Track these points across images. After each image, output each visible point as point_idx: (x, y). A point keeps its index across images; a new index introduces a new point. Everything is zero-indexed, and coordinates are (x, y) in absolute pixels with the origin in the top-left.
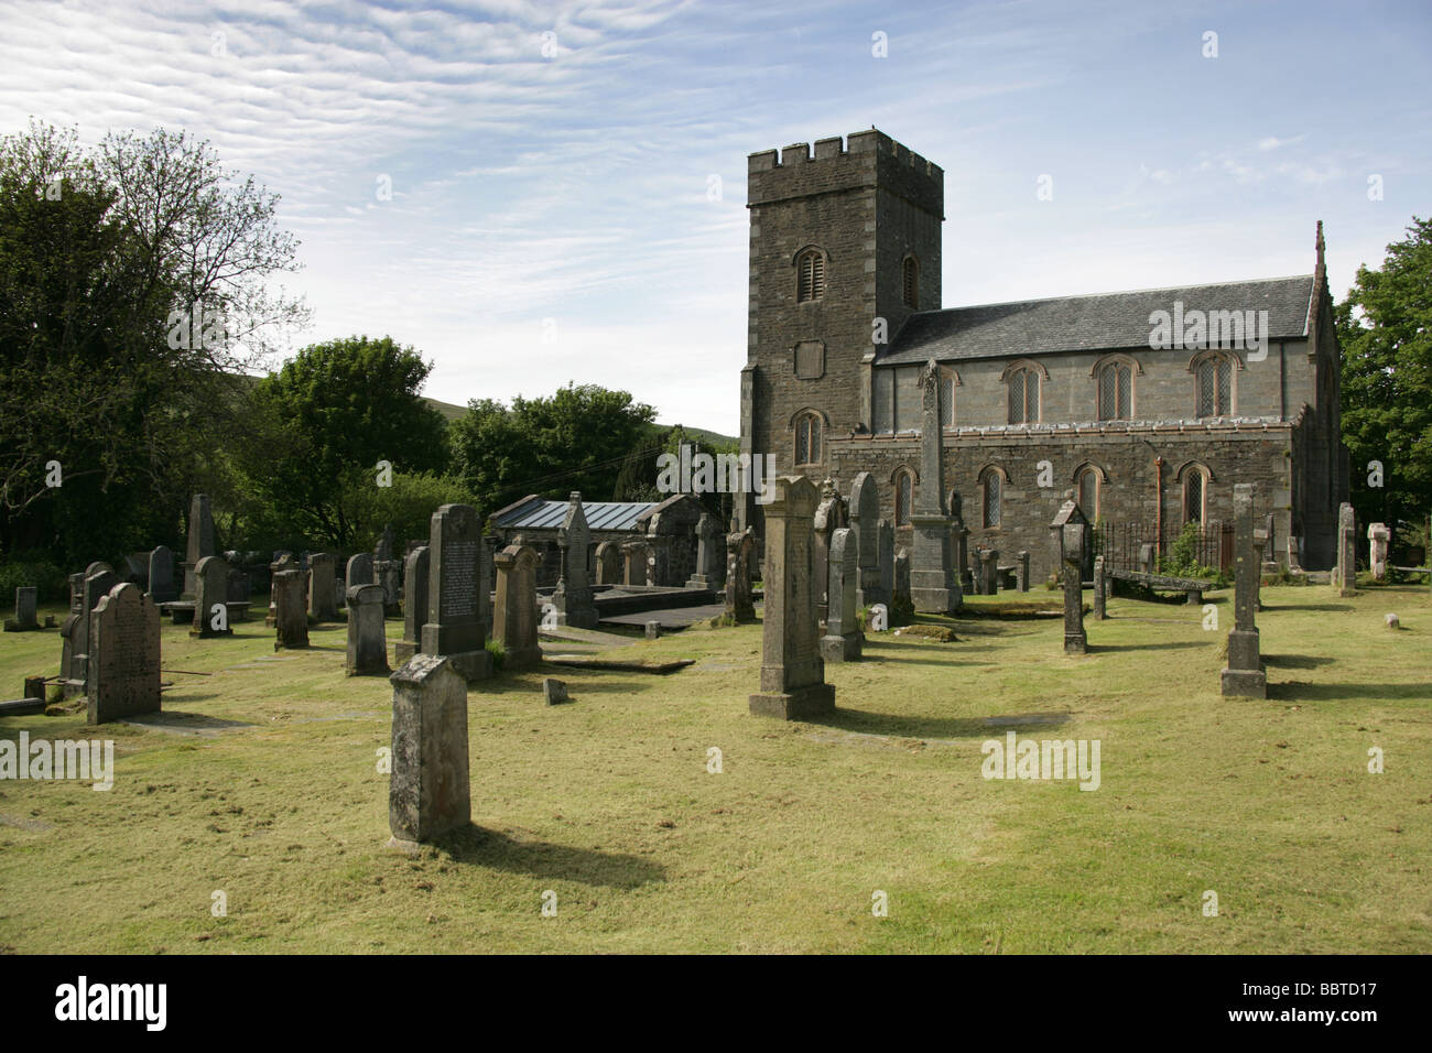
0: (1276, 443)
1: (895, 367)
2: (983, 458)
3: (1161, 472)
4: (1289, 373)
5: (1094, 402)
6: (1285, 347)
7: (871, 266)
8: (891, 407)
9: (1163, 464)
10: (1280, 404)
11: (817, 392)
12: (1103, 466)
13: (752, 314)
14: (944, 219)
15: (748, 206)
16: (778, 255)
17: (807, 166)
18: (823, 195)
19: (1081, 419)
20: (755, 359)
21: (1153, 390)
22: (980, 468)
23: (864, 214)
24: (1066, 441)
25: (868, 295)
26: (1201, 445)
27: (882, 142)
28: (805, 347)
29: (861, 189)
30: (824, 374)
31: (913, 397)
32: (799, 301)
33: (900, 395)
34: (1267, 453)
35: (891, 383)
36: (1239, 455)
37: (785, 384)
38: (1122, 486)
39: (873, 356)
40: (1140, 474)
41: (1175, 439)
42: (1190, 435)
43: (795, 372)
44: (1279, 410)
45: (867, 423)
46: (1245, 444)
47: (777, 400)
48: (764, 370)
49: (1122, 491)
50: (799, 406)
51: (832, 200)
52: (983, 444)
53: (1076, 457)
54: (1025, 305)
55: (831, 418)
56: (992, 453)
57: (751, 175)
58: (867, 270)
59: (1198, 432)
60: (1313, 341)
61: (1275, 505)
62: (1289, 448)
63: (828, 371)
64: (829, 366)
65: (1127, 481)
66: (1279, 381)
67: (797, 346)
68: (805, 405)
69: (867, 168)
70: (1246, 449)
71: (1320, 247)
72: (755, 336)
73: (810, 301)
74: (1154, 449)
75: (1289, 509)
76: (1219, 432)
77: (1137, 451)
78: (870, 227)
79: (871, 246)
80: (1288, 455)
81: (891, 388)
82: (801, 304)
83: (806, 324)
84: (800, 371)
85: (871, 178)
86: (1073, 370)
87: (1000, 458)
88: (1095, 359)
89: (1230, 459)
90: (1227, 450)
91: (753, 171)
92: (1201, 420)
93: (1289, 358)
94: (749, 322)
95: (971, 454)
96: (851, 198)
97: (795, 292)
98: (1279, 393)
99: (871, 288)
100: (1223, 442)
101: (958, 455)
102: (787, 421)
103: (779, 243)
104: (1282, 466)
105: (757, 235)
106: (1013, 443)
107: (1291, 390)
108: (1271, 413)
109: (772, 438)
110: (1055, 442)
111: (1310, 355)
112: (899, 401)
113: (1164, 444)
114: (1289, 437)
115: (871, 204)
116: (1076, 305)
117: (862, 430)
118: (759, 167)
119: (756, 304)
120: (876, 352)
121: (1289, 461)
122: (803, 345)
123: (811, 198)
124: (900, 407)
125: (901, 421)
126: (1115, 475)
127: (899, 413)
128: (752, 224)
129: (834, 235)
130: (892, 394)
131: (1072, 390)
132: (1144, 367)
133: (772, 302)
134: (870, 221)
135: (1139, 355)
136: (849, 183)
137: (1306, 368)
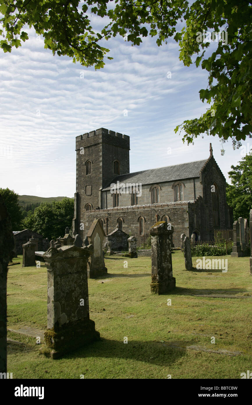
0: (184, 208)
1: (106, 191)
2: (118, 216)
3: (157, 219)
4: (196, 187)
5: (150, 198)
6: (195, 180)
7: (101, 164)
8: (106, 202)
9: (158, 216)
10: (194, 197)
11: (90, 199)
12: (144, 217)
13: (77, 178)
14: (130, 150)
15: (76, 150)
16: (82, 163)
17: (88, 139)
18: (91, 146)
19: (147, 203)
20: (77, 190)
21: (164, 194)
22: (118, 218)
23: (99, 150)
24: (136, 210)
25: (101, 172)
26: (167, 210)
27: (104, 131)
28: (88, 187)
29: (99, 144)
30: (92, 194)
31: (110, 199)
32: (87, 174)
33: (108, 199)
34: (182, 211)
35: (106, 196)
36: (176, 213)
37: (83, 197)
38: (149, 223)
39: (102, 188)
40: (153, 219)
41: (161, 208)
42: (164, 207)
43: (86, 194)
44: (194, 198)
45: (100, 207)
46: (177, 209)
47: (82, 201)
48: (79, 193)
49: (149, 224)
50: (87, 203)
51: (93, 147)
52: (118, 212)
53: (138, 214)
54: (141, 173)
55: (93, 206)
56: (120, 214)
57: (76, 142)
58: (100, 165)
59: (166, 206)
60: (201, 178)
61: (185, 227)
62: (188, 210)
63: (92, 193)
64: (93, 192)
65: (150, 221)
66: (194, 190)
67: (86, 187)
68: (88, 202)
69: (100, 138)
70: (177, 210)
71: (211, 150)
72: (78, 184)
73: (89, 175)
74: (156, 211)
75: (188, 228)
76: (171, 206)
77: (152, 212)
78: (101, 154)
79: (101, 159)
80: (187, 212)
81: (106, 197)
82: (87, 175)
83: (88, 181)
84: (87, 193)
85: (101, 141)
86: (145, 190)
87: (122, 215)
88: (150, 186)
89: (174, 214)
90: (173, 211)
92: (175, 202)
93: (196, 183)
94: (76, 181)
95: (115, 215)
96: (97, 146)
97: (86, 172)
98: (194, 193)
99: (101, 170)
100: (172, 209)
101: (113, 215)
102: (84, 207)
103: (82, 159)
104: (186, 215)
105: (78, 158)
106: (124, 211)
107: (196, 192)
108: (192, 199)
109: (81, 211)
110: (134, 211)
111: (200, 182)
112: (107, 200)
113: (158, 210)
114: (188, 207)
115: (101, 147)
116: (152, 171)
117: (99, 208)
118: (78, 140)
119: (78, 176)
120: (102, 187)
121: (188, 214)
122: (87, 186)
123: (88, 147)
124: (108, 202)
125: (108, 206)
126: (147, 219)
127: (108, 203)
128: (77, 155)
129: (93, 156)
130: (106, 198)
131: (145, 195)
132: (161, 188)
133: (81, 175)
134: (101, 152)
135: (160, 185)
136: (96, 142)
137: (200, 186)
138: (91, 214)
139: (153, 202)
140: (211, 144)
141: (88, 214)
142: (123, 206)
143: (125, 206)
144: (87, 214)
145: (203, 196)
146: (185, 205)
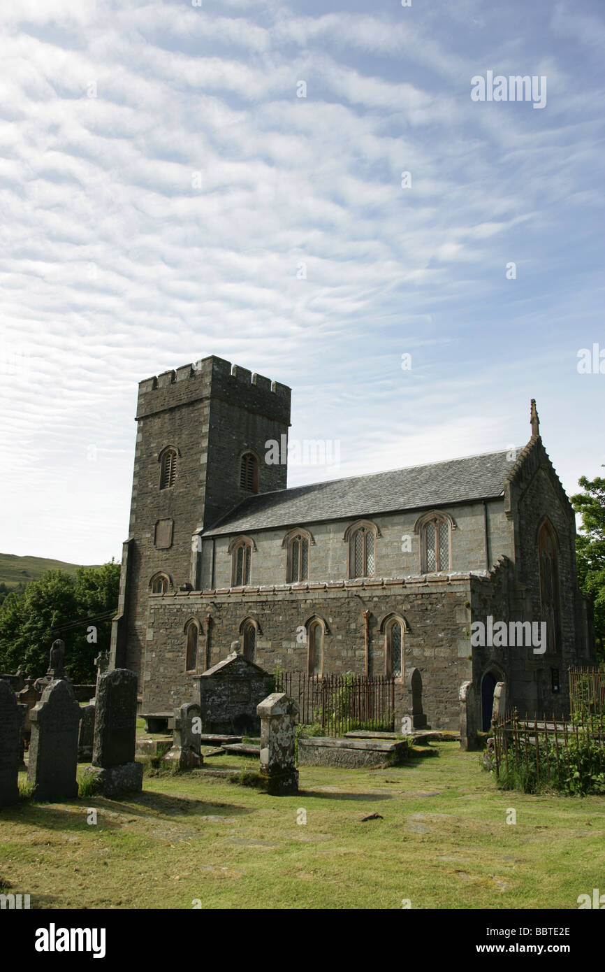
0: (458, 594)
1: (214, 538)
2: (244, 612)
3: (369, 623)
4: (492, 530)
5: (346, 562)
6: (488, 507)
7: (204, 459)
8: (211, 570)
9: (370, 617)
10: (485, 558)
11: (167, 559)
12: (326, 619)
13: (134, 499)
14: (291, 425)
15: (136, 419)
16: (151, 454)
17: (172, 386)
18: (179, 407)
19: (336, 577)
20: (133, 534)
21: (389, 550)
22: (242, 619)
23: (202, 419)
24: (301, 597)
25: (201, 481)
26: (399, 598)
27: (218, 364)
28: (162, 524)
29: (201, 400)
30: (172, 545)
31: (225, 562)
32: (161, 489)
33: (217, 560)
34: (451, 604)
35: (212, 551)
36: (429, 607)
37: (148, 553)
38: (340, 637)
39: (201, 529)
40: (353, 626)
41: (379, 593)
42: (390, 589)
43: (155, 544)
44: (485, 564)
45: (193, 583)
46: (434, 596)
47: (143, 566)
48: (138, 542)
49: (339, 641)
50: (156, 570)
51: (184, 411)
52: (245, 599)
53: (306, 610)
54: (320, 487)
55: (174, 580)
56: (250, 607)
57: (140, 396)
58: (201, 462)
59: (397, 586)
60: (508, 499)
61: (459, 655)
62: (469, 600)
63: (174, 543)
64: (175, 538)
65: (343, 632)
66: (484, 537)
67: (157, 523)
68: (160, 569)
69: (206, 385)
70: (434, 601)
71: (535, 421)
72: (134, 516)
73: (168, 489)
74: (364, 602)
75: (470, 658)
76: (413, 585)
77: (352, 604)
78: (205, 429)
79: (205, 443)
80: (468, 606)
81: (212, 556)
82: (162, 491)
83: (163, 506)
84: (158, 542)
85: (207, 392)
86: (332, 535)
87: (255, 612)
88: (346, 525)
89: (422, 610)
90: (420, 602)
91: (141, 393)
93: (491, 516)
94: (132, 506)
95: (236, 609)
96: (195, 408)
97: (159, 483)
98: (484, 548)
99: (203, 476)
100: (416, 595)
101: (228, 609)
102: (148, 581)
103: (152, 445)
104: (464, 618)
105: (140, 440)
106: (264, 599)
107: (494, 545)
108: (479, 567)
109: (139, 597)
110: (293, 598)
111: (507, 513)
112: (217, 566)
113: (371, 597)
114: (469, 589)
115: (207, 411)
116: (353, 482)
117: (189, 588)
118: (144, 390)
119: (136, 492)
120: (204, 526)
121: (469, 612)
122: (161, 522)
123: (172, 410)
124: (217, 570)
125: (217, 582)
126: (334, 626)
127: (216, 574)
128: (138, 432)
129: (184, 436)
130: (211, 560)
131: (331, 553)
132: (381, 529)
133: (145, 490)
134: (205, 424)
135: (378, 520)
136: (195, 397)
137: (505, 524)
138: (164, 602)
139: (353, 574)
140: (533, 402)
141: (156, 602)
142: (260, 584)
143: (268, 583)
144: (152, 603)
145: (516, 559)
146: (461, 582)
